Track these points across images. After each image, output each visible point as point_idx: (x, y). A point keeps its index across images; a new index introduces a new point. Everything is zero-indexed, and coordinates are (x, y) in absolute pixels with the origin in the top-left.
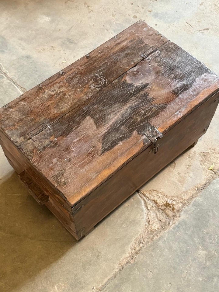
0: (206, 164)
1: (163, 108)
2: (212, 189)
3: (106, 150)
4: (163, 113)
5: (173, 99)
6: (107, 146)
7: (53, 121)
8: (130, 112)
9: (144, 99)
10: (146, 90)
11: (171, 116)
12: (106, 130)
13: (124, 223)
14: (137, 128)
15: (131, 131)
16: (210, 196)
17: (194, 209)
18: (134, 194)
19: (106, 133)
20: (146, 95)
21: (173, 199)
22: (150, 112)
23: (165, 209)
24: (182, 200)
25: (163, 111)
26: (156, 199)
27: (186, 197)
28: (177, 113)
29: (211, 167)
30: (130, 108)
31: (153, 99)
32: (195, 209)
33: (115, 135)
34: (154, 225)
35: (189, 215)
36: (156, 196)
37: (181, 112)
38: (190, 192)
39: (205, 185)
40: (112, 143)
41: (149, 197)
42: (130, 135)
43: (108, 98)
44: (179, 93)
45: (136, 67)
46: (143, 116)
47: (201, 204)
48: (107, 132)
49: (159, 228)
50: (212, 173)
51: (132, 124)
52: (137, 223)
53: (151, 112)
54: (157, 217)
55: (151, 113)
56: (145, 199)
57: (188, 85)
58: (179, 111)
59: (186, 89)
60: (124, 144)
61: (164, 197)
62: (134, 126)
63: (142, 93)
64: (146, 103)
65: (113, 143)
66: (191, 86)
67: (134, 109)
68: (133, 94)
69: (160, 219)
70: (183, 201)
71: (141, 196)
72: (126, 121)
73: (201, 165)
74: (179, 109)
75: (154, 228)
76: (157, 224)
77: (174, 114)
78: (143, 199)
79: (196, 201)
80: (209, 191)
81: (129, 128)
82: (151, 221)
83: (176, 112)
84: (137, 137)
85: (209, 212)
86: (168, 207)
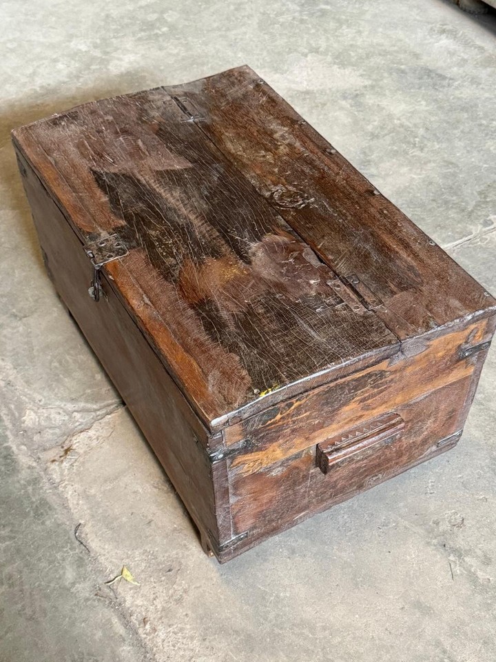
0: (144, 565)
1: (166, 274)
2: (66, 555)
3: (99, 177)
4: (154, 274)
5: (184, 297)
6: (106, 180)
7: (203, 127)
8: (177, 222)
9: (204, 248)
10: (233, 257)
11: (141, 287)
12: (144, 182)
13: (61, 364)
14: (132, 226)
15: (127, 217)
16: (50, 545)
17: (34, 500)
18: (119, 396)
19: (138, 180)
20: (216, 253)
21: (75, 464)
22: (166, 252)
23: (63, 447)
24: (66, 483)
25: (159, 275)
26: (91, 433)
27: (70, 493)
28: (147, 301)
29: (128, 573)
30: (187, 224)
31: (201, 263)
32: (33, 503)
33: (128, 193)
34: (33, 415)
35: (25, 485)
36: (97, 434)
37: (147, 308)
38: (78, 504)
39: (85, 546)
40: (110, 186)
41: (100, 421)
42: (120, 215)
43: (232, 199)
44: (200, 311)
45: (319, 263)
46: (159, 240)
47: (39, 520)
48: (140, 184)
49: (22, 425)
50: (112, 572)
51: (144, 221)
52: (50, 386)
53: (164, 254)
54: (50, 428)
55: (162, 253)
56: (98, 413)
57: (220, 334)
58: (149, 303)
59: (209, 327)
60: (102, 204)
61: (89, 447)
62: (138, 223)
63: (225, 249)
64: (193, 249)
65: (109, 188)
66: (215, 339)
67: (183, 229)
68: (228, 235)
69: (44, 432)
70: (63, 485)
71: (109, 405)
72: (156, 212)
73: (144, 554)
74: (153, 305)
75: (27, 413)
76: (34, 424)
77: (145, 293)
78: (101, 409)
79: (51, 510)
80: (63, 547)
81: (137, 215)
82: (44, 411)
83: (148, 297)
84: (110, 224)
85: (11, 531)
86: (62, 453)
